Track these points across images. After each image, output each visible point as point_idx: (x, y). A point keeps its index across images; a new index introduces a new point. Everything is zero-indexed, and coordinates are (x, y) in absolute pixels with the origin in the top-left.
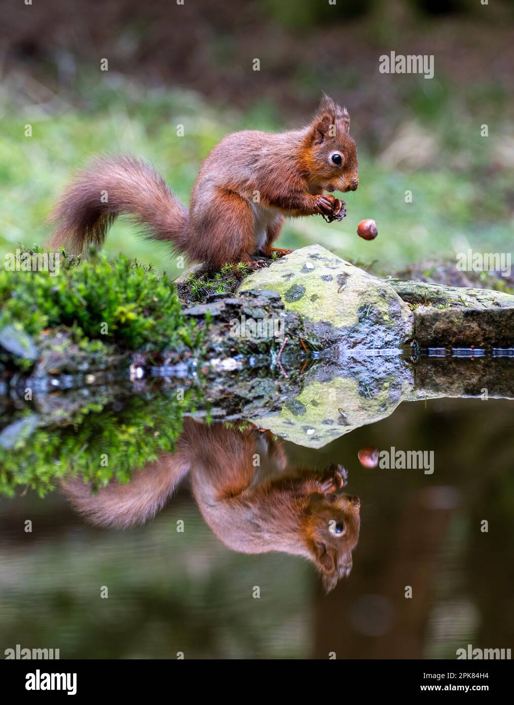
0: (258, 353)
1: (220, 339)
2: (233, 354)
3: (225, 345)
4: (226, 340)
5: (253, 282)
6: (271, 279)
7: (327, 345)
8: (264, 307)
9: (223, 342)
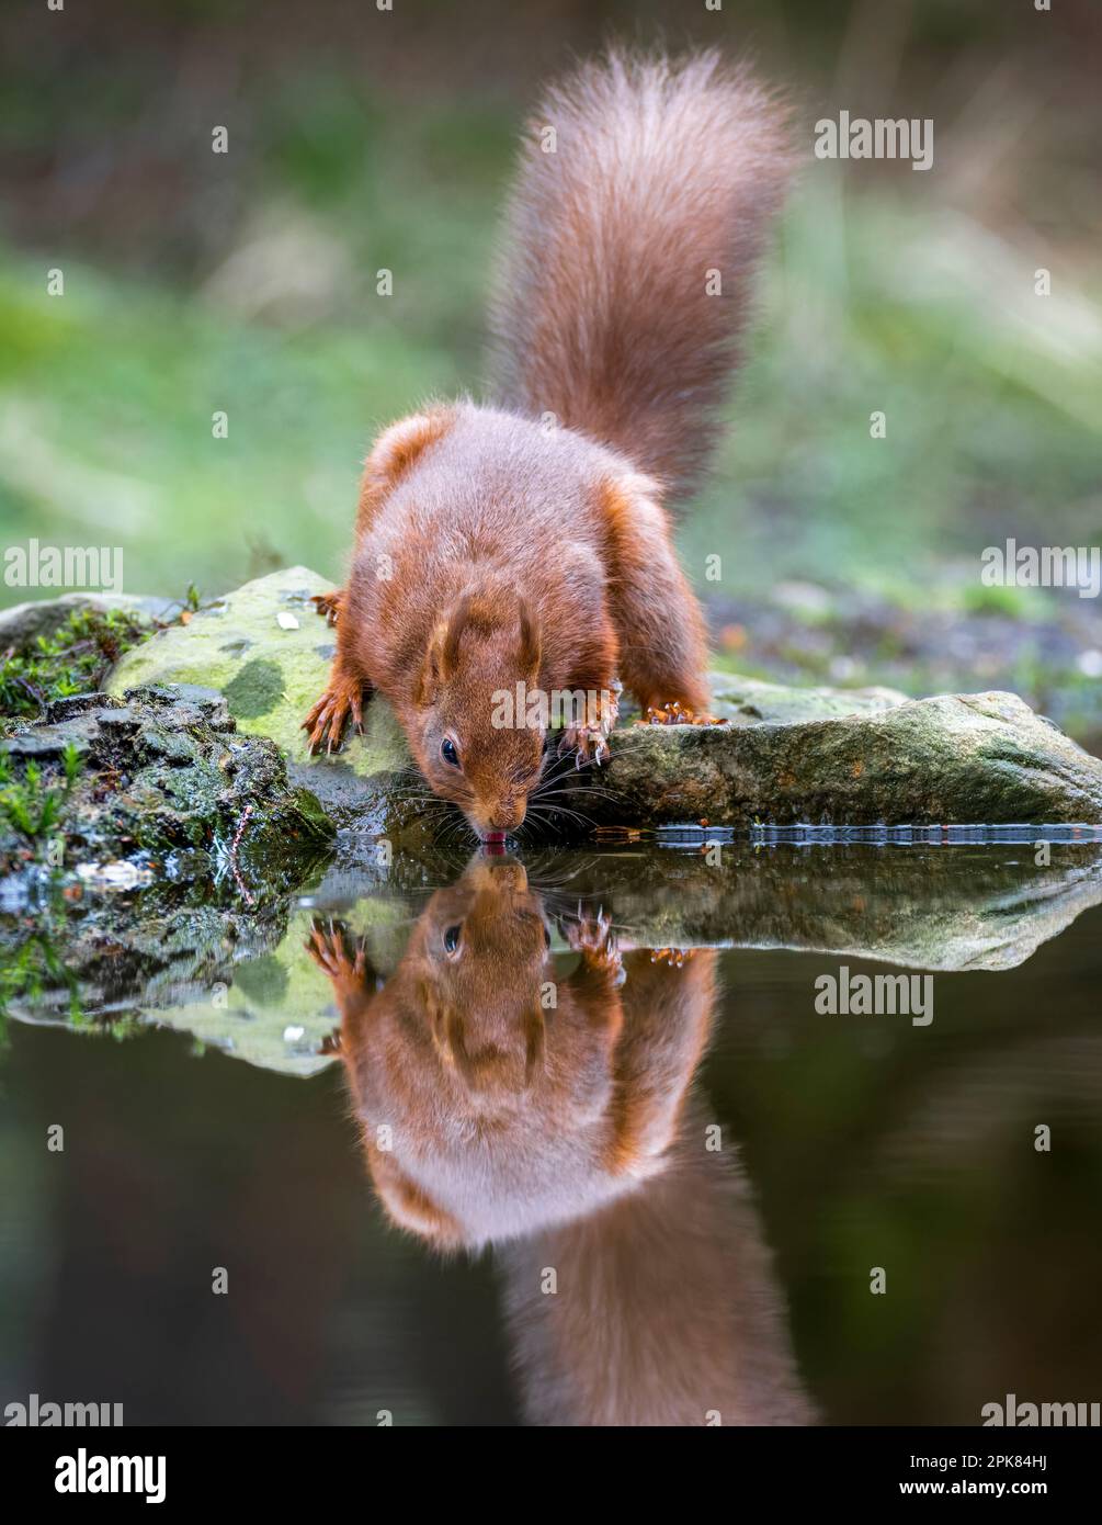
0: (186, 844)
1: (95, 813)
2: (127, 850)
3: (108, 828)
4: (108, 813)
5: (146, 665)
6: (192, 655)
7: (342, 821)
8: (190, 729)
9: (103, 821)
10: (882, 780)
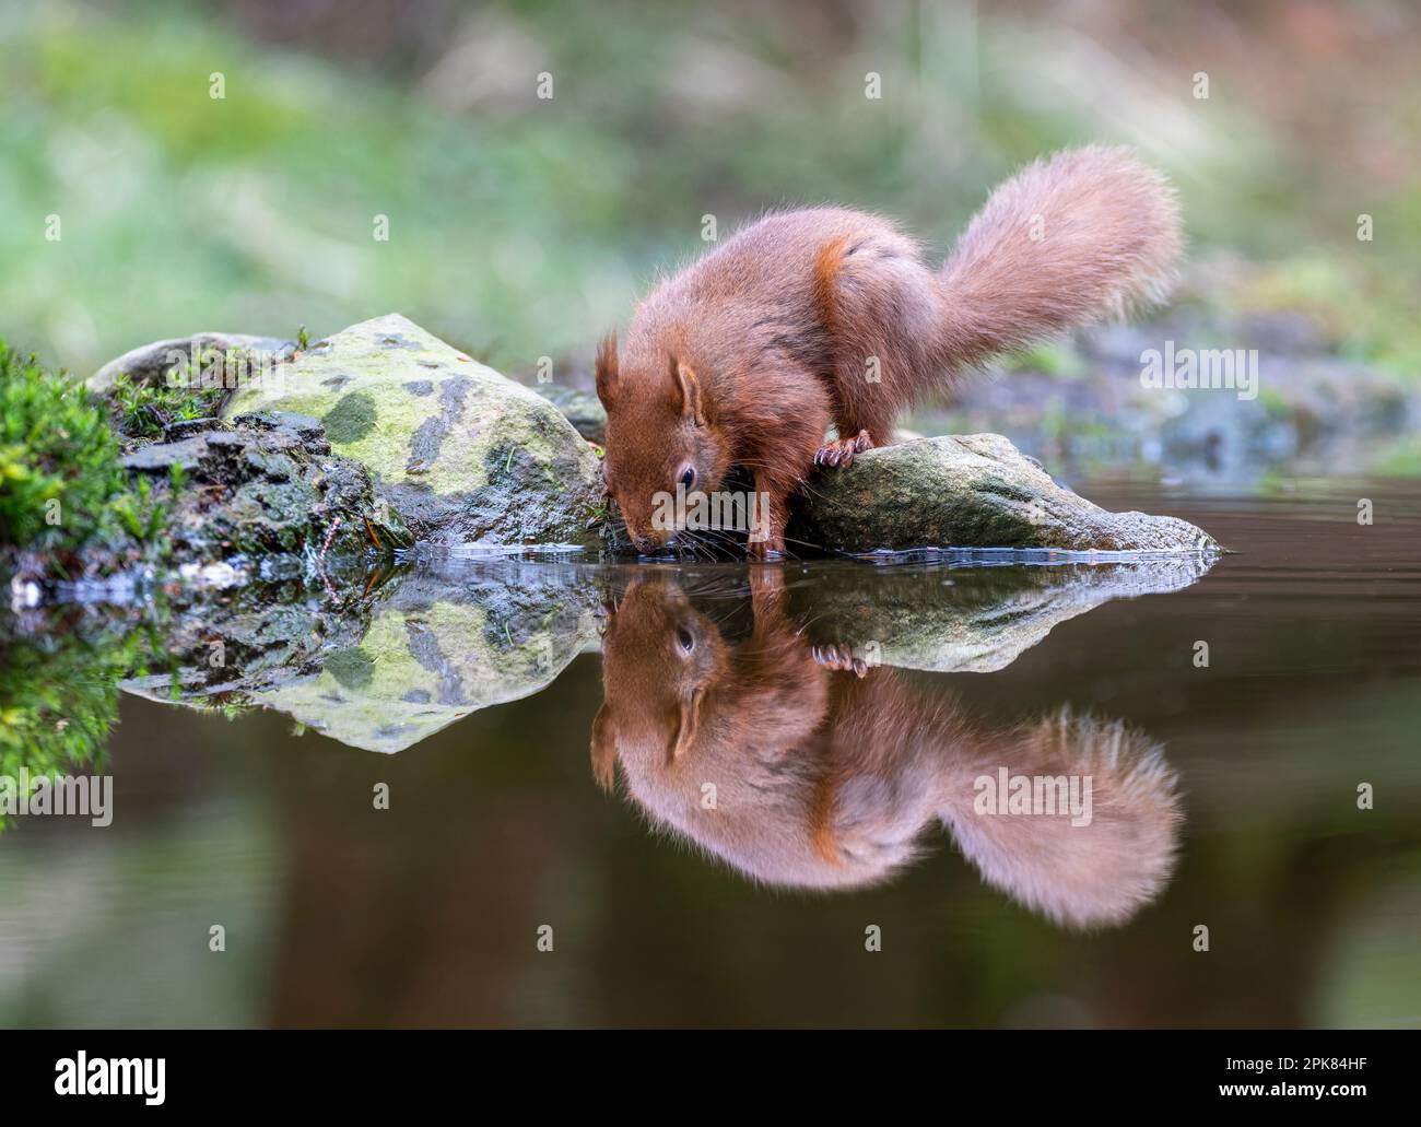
0: (280, 550)
1: (199, 521)
2: (227, 554)
3: (210, 534)
4: (210, 522)
5: (258, 395)
6: (297, 388)
7: (421, 533)
8: (289, 451)
9: (206, 528)
10: (887, 508)
